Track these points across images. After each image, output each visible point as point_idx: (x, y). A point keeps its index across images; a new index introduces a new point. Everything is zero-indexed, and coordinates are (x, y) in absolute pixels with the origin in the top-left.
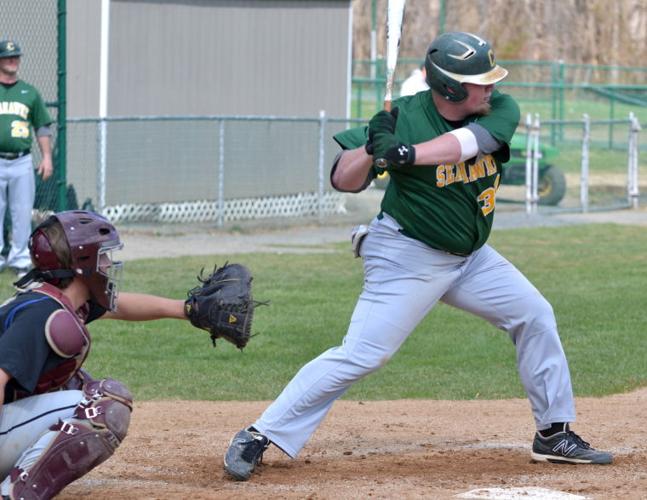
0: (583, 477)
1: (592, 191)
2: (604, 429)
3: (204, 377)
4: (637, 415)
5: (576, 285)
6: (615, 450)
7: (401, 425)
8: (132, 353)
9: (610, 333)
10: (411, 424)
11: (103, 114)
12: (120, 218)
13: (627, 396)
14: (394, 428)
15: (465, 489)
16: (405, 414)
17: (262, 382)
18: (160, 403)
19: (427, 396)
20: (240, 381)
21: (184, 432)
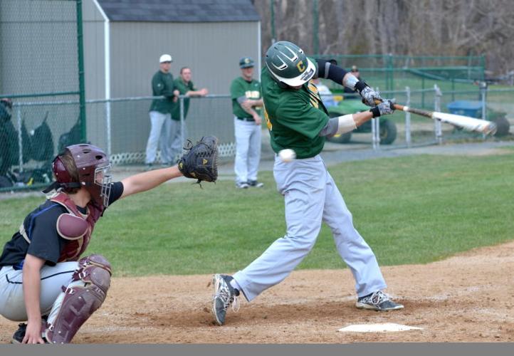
0: (417, 315)
1: (413, 134)
2: (428, 284)
3: (177, 260)
4: (448, 275)
5: (406, 194)
6: (437, 298)
7: (302, 287)
8: (132, 246)
9: (429, 223)
10: (309, 285)
11: (108, 97)
12: (121, 162)
13: (443, 263)
14: (298, 288)
15: (344, 326)
16: (303, 279)
17: (214, 262)
18: (151, 277)
19: (317, 267)
20: (200, 262)
21: (166, 295)
